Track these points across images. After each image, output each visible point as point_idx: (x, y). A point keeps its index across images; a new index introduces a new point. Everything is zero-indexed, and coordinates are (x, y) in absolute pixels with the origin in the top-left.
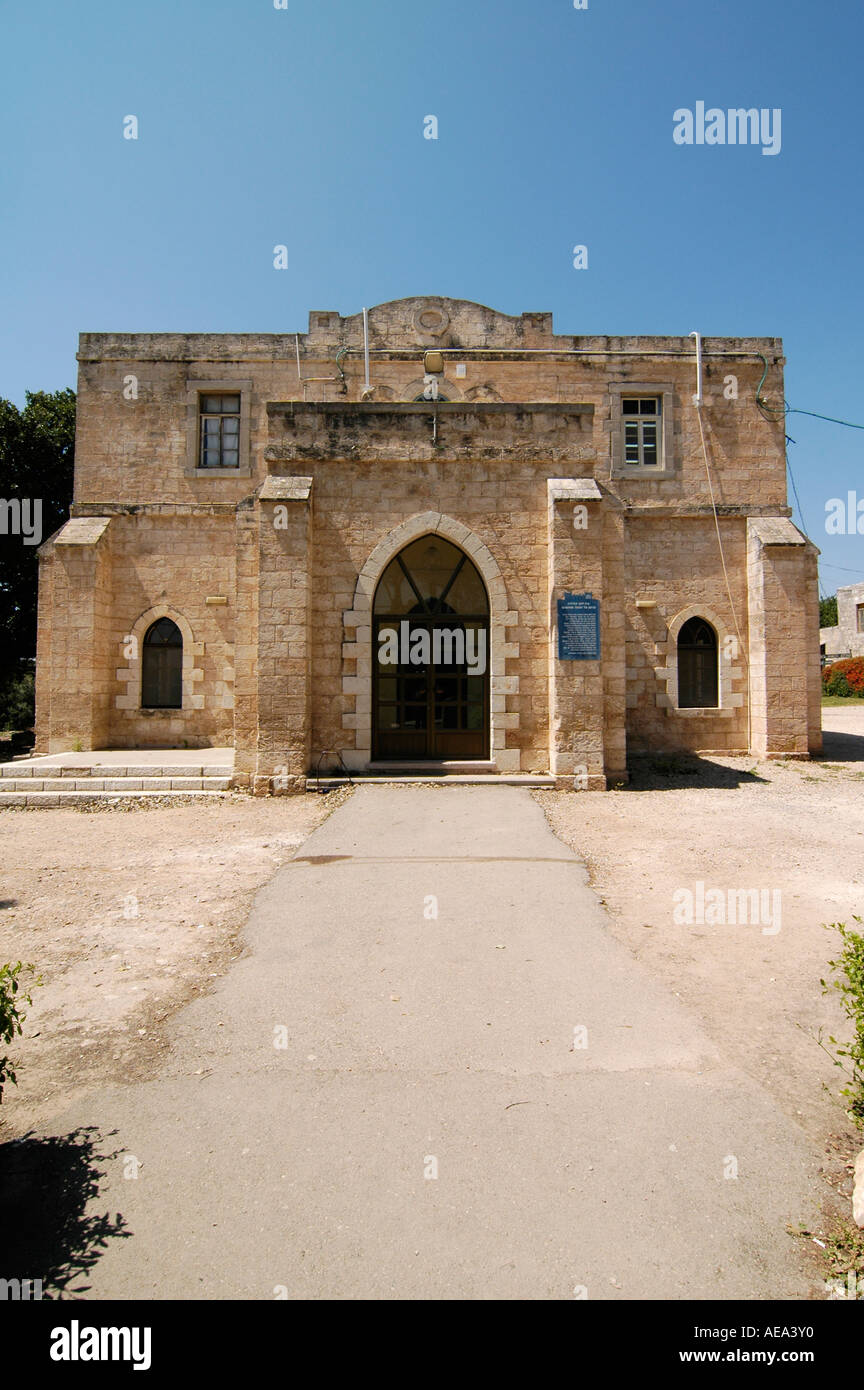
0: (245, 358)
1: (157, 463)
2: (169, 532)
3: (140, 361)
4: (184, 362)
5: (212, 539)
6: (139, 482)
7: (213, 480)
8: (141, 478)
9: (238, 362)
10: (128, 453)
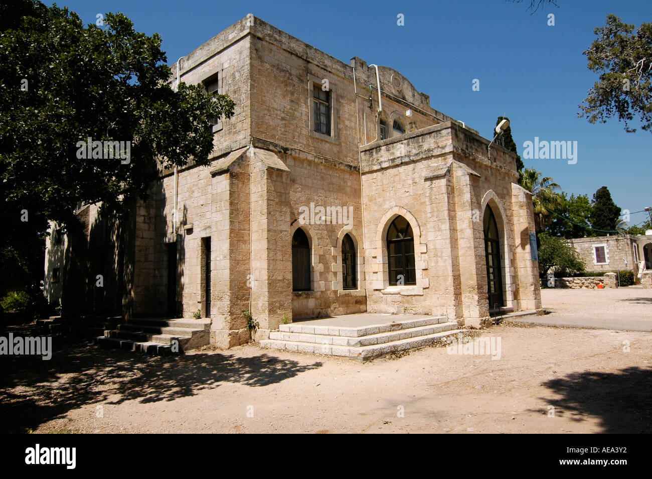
0: (333, 71)
1: (295, 122)
2: (302, 170)
3: (284, 50)
4: (306, 60)
6: (286, 132)
7: (322, 140)
8: (287, 129)
9: (330, 72)
10: (280, 110)
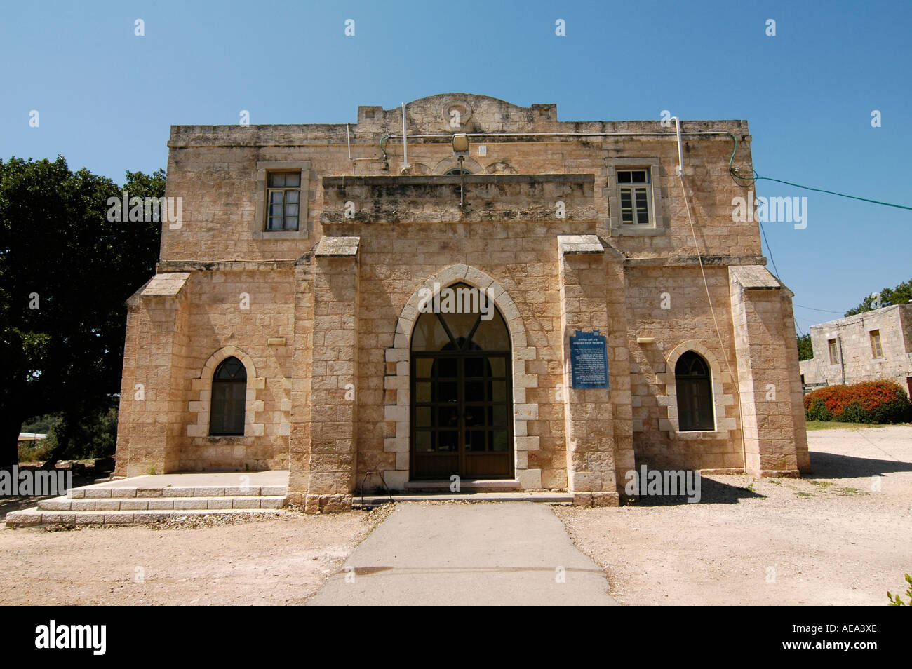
0: (305, 143)
1: (230, 228)
2: (239, 284)
3: (219, 147)
4: (255, 147)
5: (274, 289)
6: (215, 243)
7: (276, 241)
8: (216, 240)
9: (299, 146)
10: (207, 221)
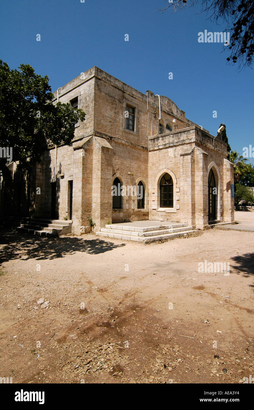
0: (137, 98)
1: (117, 123)
2: (119, 148)
3: (112, 85)
4: (123, 91)
5: (129, 153)
6: (112, 128)
7: (130, 134)
9: (135, 98)
10: (109, 117)
